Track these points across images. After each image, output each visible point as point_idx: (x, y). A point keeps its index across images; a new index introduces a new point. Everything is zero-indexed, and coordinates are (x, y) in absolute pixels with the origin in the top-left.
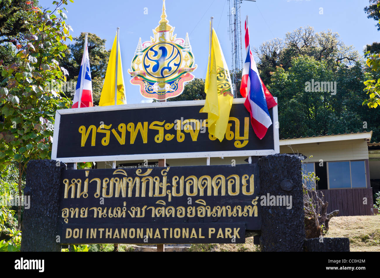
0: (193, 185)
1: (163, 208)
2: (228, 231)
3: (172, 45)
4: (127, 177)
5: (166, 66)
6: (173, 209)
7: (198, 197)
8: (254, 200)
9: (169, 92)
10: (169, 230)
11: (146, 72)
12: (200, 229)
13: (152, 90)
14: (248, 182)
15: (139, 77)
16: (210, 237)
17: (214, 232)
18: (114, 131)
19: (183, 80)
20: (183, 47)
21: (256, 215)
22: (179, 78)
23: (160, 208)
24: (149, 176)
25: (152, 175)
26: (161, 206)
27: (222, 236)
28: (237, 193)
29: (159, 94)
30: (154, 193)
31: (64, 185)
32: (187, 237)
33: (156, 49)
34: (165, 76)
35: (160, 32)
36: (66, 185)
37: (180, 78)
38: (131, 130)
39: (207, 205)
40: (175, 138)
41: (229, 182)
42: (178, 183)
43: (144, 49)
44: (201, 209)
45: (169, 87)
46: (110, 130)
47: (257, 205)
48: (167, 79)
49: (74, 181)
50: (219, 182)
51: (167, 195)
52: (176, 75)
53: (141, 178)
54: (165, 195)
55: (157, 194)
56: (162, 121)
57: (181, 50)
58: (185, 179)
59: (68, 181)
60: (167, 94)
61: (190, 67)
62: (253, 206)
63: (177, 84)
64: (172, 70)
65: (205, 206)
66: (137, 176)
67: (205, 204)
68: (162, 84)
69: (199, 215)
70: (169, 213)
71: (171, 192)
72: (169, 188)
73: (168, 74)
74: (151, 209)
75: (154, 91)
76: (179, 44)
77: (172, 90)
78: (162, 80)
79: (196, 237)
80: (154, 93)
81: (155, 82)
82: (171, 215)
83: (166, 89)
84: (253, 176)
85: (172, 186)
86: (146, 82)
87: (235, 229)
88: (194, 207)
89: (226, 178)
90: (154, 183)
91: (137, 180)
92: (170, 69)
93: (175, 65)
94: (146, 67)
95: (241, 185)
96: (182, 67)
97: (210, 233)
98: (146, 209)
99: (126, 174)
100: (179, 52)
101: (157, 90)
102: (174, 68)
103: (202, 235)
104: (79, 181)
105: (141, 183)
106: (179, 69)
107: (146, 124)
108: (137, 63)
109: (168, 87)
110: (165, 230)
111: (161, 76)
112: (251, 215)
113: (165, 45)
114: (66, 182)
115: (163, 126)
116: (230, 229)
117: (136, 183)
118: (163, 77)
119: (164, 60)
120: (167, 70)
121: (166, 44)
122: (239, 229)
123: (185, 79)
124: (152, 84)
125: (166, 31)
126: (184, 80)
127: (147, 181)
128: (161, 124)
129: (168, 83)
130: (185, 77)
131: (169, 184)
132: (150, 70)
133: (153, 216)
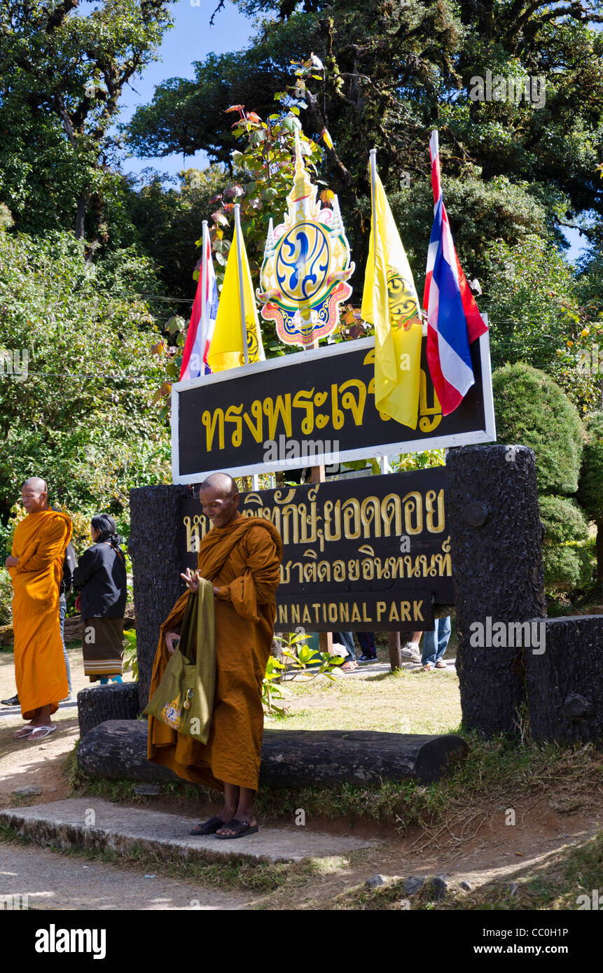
0: (353, 517)
1: (314, 565)
2: (406, 607)
3: (314, 226)
4: (263, 507)
5: (309, 274)
6: (327, 564)
7: (362, 541)
8: (445, 543)
9: (317, 327)
10: (322, 606)
11: (281, 291)
12: (365, 605)
13: (293, 327)
14: (435, 505)
15: (272, 304)
16: (379, 620)
17: (384, 610)
18: (246, 416)
19: (335, 300)
20: (330, 227)
21: (449, 574)
22: (329, 295)
23: (309, 565)
24: (291, 503)
25: (296, 501)
26: (310, 560)
27: (397, 618)
28: (419, 530)
29: (304, 333)
30: (300, 537)
31: (185, 527)
32: (347, 620)
33: (292, 239)
34: (309, 294)
35: (296, 201)
36: (188, 526)
37: (331, 295)
38: (268, 412)
39: (376, 556)
40: (330, 421)
41: (406, 508)
42: (332, 515)
43: (277, 241)
44: (367, 565)
45: (317, 317)
46: (241, 415)
47: (450, 552)
48: (312, 301)
49: (196, 520)
50: (391, 508)
51: (318, 539)
52: (324, 290)
53: (281, 507)
54: (315, 540)
55: (304, 540)
56: (309, 390)
57: (328, 235)
58: (342, 504)
59: (189, 520)
60: (316, 332)
61: (344, 269)
62: (444, 554)
63: (327, 309)
64: (317, 280)
65: (373, 558)
66: (276, 504)
67: (372, 554)
68: (306, 313)
69: (365, 577)
70: (322, 573)
71: (323, 534)
72: (320, 525)
73: (313, 288)
74: (298, 567)
75: (296, 328)
76: (324, 223)
77: (322, 323)
78: (304, 304)
79: (359, 619)
80: (297, 332)
81: (296, 309)
82: (325, 578)
83: (313, 321)
84: (442, 491)
85: (324, 521)
86: (283, 312)
87: (415, 602)
88: (358, 561)
89: (401, 500)
90: (300, 516)
91: (277, 510)
92: (314, 278)
93: (322, 268)
94: (281, 280)
95: (425, 512)
96: (331, 271)
97: (379, 611)
98: (291, 567)
99: (261, 502)
100: (325, 241)
101: (300, 325)
102: (320, 276)
103: (368, 617)
104: (202, 520)
105: (282, 516)
106: (327, 277)
107: (288, 396)
108: (267, 275)
109: (315, 317)
110: (316, 606)
111: (303, 297)
112: (441, 574)
113: (304, 228)
114: (187, 521)
115: (312, 400)
116: (408, 604)
117: (275, 519)
118: (307, 298)
119: (305, 262)
120: (310, 282)
121: (306, 226)
122: (421, 602)
123: (339, 297)
124: (292, 314)
125: (304, 198)
126: (337, 300)
127: (290, 512)
128: (308, 395)
129: (315, 309)
130: (337, 291)
131: (320, 518)
132: (286, 285)
133: (301, 581)
